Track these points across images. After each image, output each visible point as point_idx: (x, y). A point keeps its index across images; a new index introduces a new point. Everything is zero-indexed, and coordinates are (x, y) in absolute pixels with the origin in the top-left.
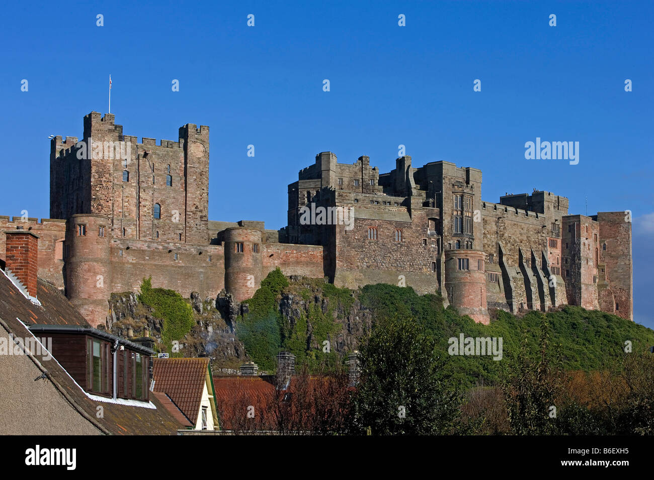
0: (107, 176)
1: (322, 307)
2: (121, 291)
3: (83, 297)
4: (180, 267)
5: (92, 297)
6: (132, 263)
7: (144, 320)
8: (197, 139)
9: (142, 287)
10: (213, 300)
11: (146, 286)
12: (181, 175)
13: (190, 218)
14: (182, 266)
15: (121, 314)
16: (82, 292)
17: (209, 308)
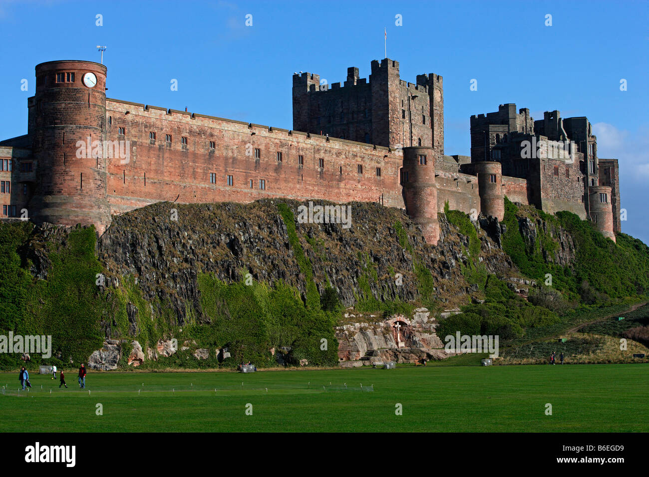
0: (396, 113)
1: (544, 229)
6: (438, 189)
7: (457, 237)
8: (438, 87)
11: (447, 208)
12: (428, 115)
13: (435, 151)
14: (461, 193)
15: (445, 231)
16: (426, 213)
17: (479, 227)
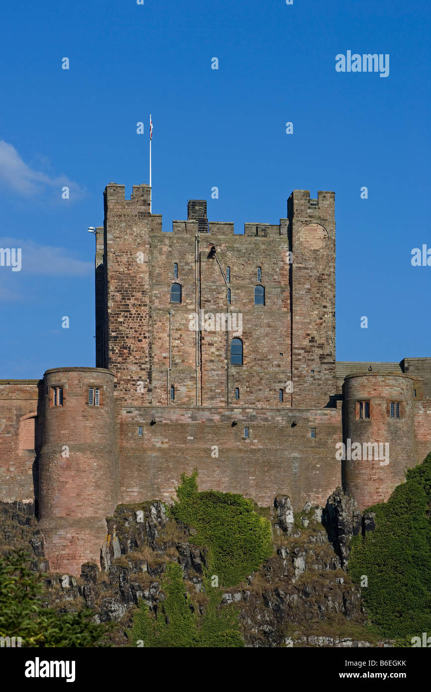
0: (139, 295)
2: (138, 501)
3: (58, 515)
4: (253, 451)
5: (73, 514)
6: (160, 449)
7: (173, 550)
8: (310, 217)
9: (179, 492)
10: (317, 508)
11: (188, 488)
12: (283, 283)
13: (299, 360)
14: (259, 450)
15: (129, 541)
16: (57, 507)
17: (306, 523)
